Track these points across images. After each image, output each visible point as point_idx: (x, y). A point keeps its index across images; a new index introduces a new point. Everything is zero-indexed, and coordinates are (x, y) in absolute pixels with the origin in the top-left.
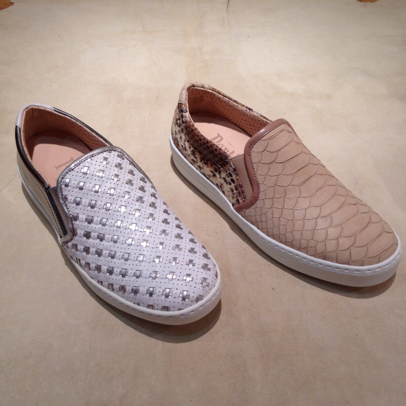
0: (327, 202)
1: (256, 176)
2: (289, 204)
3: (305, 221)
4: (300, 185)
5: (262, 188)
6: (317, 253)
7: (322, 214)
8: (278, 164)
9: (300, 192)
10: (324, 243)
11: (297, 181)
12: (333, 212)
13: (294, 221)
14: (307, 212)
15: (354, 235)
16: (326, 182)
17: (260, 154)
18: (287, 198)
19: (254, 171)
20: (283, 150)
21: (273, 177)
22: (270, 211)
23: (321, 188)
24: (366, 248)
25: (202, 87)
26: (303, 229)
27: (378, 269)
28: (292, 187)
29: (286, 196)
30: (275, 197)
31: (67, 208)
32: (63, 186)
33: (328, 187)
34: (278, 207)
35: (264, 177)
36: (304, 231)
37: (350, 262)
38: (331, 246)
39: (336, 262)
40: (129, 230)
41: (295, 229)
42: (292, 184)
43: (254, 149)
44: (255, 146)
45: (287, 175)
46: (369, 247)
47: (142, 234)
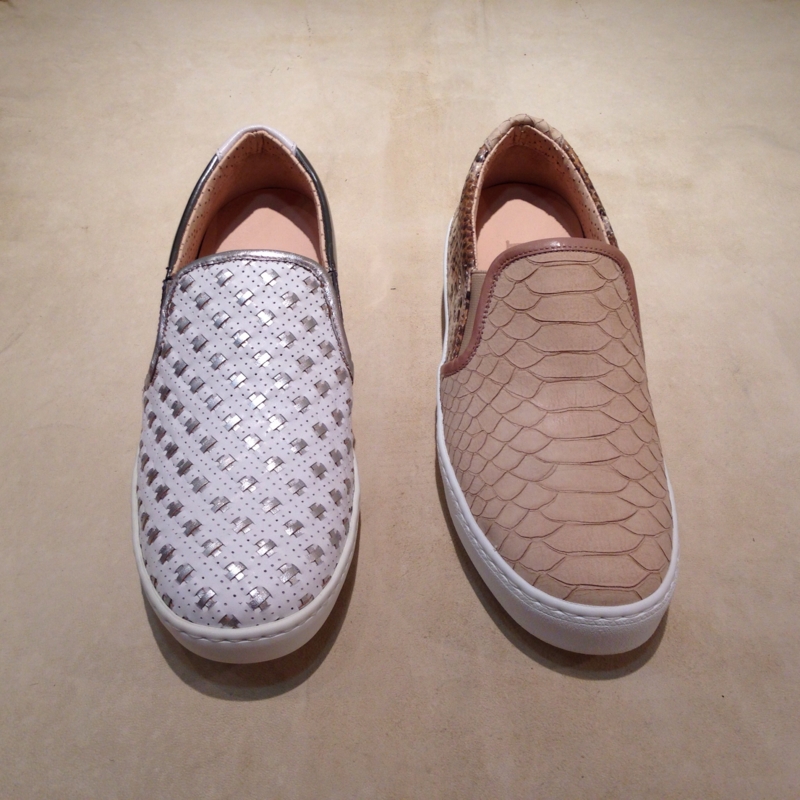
0: (573, 439)
1: (484, 322)
2: (505, 402)
3: (506, 447)
4: (544, 381)
5: (482, 349)
6: (484, 515)
7: (542, 454)
8: (530, 319)
9: (537, 392)
10: (504, 503)
11: (545, 370)
12: (566, 463)
13: (489, 437)
14: (520, 434)
15: (562, 523)
16: (605, 405)
17: (512, 284)
18: (506, 391)
19: (486, 312)
20: (554, 298)
21: (508, 340)
22: (470, 396)
23: (582, 409)
24: (561, 556)
25: (546, 133)
26: (491, 460)
27: (559, 612)
28: (528, 375)
29: (507, 386)
30: (491, 377)
31: (165, 329)
32: (179, 286)
33: (602, 416)
34: (483, 398)
35: (494, 330)
36: (490, 464)
37: (517, 564)
38: (508, 518)
39: (498, 550)
40: (246, 401)
41: (480, 452)
42: (532, 369)
43: (507, 271)
44: (513, 265)
45: (534, 349)
46: (567, 559)
47: (262, 422)
